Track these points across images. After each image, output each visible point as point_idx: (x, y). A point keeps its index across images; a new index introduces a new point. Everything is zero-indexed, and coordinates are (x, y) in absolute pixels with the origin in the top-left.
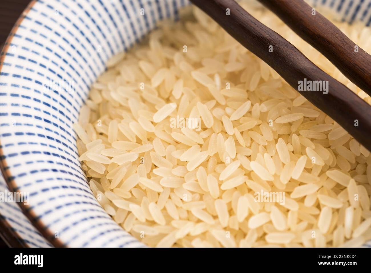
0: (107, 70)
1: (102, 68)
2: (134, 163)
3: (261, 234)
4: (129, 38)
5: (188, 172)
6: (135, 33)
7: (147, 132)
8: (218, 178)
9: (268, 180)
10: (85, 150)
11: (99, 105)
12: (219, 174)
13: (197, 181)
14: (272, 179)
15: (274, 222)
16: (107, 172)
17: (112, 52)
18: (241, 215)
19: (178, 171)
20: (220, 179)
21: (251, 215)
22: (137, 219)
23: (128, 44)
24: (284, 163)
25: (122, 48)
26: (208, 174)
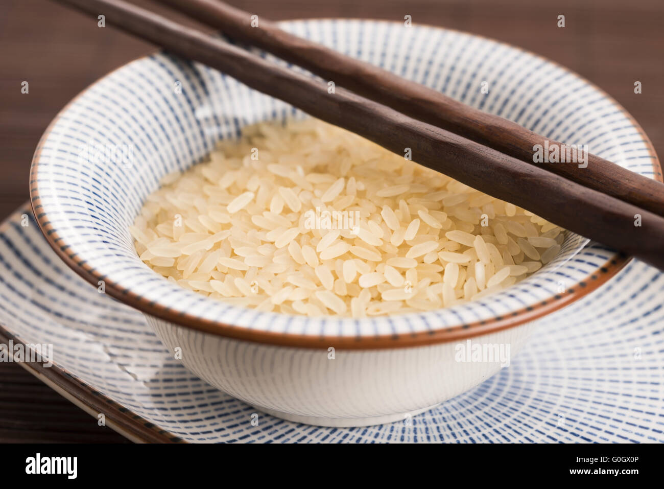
0: (160, 188)
1: (156, 186)
2: (208, 251)
3: (375, 295)
4: (184, 157)
5: (277, 249)
6: (191, 152)
7: (221, 224)
8: (315, 250)
9: (376, 245)
10: (144, 249)
11: (157, 215)
12: (316, 247)
13: (291, 256)
14: (381, 243)
15: (390, 280)
16: (176, 263)
17: (166, 169)
18: (349, 277)
19: (265, 250)
20: (318, 251)
21: (359, 275)
22: (221, 295)
23: (183, 164)
24: (393, 229)
25: (176, 168)
26: (301, 247)
